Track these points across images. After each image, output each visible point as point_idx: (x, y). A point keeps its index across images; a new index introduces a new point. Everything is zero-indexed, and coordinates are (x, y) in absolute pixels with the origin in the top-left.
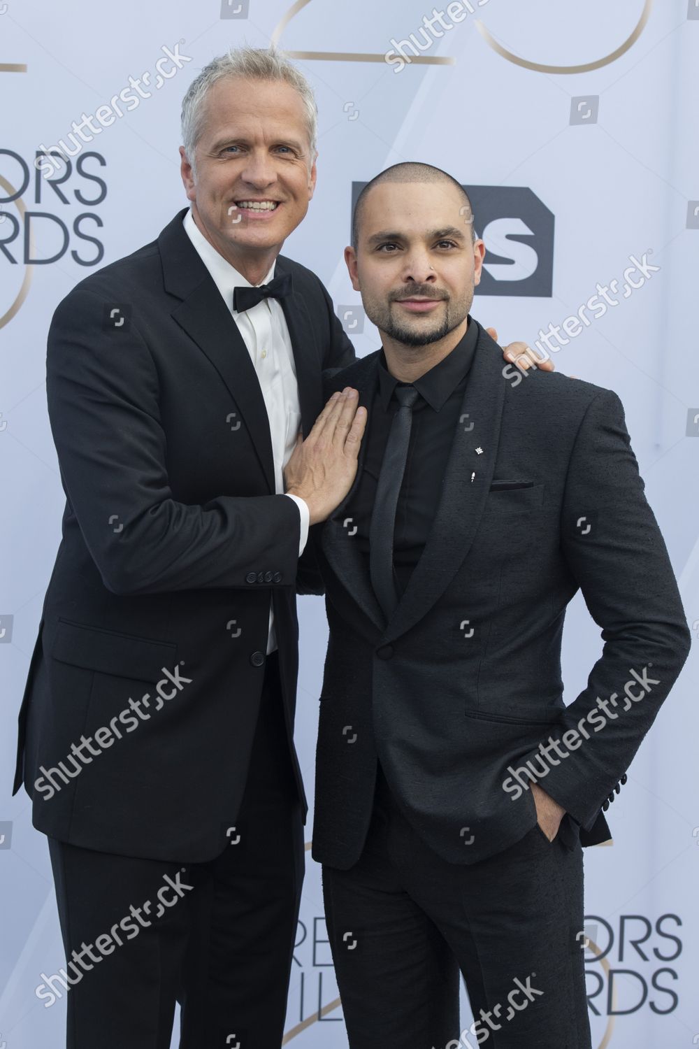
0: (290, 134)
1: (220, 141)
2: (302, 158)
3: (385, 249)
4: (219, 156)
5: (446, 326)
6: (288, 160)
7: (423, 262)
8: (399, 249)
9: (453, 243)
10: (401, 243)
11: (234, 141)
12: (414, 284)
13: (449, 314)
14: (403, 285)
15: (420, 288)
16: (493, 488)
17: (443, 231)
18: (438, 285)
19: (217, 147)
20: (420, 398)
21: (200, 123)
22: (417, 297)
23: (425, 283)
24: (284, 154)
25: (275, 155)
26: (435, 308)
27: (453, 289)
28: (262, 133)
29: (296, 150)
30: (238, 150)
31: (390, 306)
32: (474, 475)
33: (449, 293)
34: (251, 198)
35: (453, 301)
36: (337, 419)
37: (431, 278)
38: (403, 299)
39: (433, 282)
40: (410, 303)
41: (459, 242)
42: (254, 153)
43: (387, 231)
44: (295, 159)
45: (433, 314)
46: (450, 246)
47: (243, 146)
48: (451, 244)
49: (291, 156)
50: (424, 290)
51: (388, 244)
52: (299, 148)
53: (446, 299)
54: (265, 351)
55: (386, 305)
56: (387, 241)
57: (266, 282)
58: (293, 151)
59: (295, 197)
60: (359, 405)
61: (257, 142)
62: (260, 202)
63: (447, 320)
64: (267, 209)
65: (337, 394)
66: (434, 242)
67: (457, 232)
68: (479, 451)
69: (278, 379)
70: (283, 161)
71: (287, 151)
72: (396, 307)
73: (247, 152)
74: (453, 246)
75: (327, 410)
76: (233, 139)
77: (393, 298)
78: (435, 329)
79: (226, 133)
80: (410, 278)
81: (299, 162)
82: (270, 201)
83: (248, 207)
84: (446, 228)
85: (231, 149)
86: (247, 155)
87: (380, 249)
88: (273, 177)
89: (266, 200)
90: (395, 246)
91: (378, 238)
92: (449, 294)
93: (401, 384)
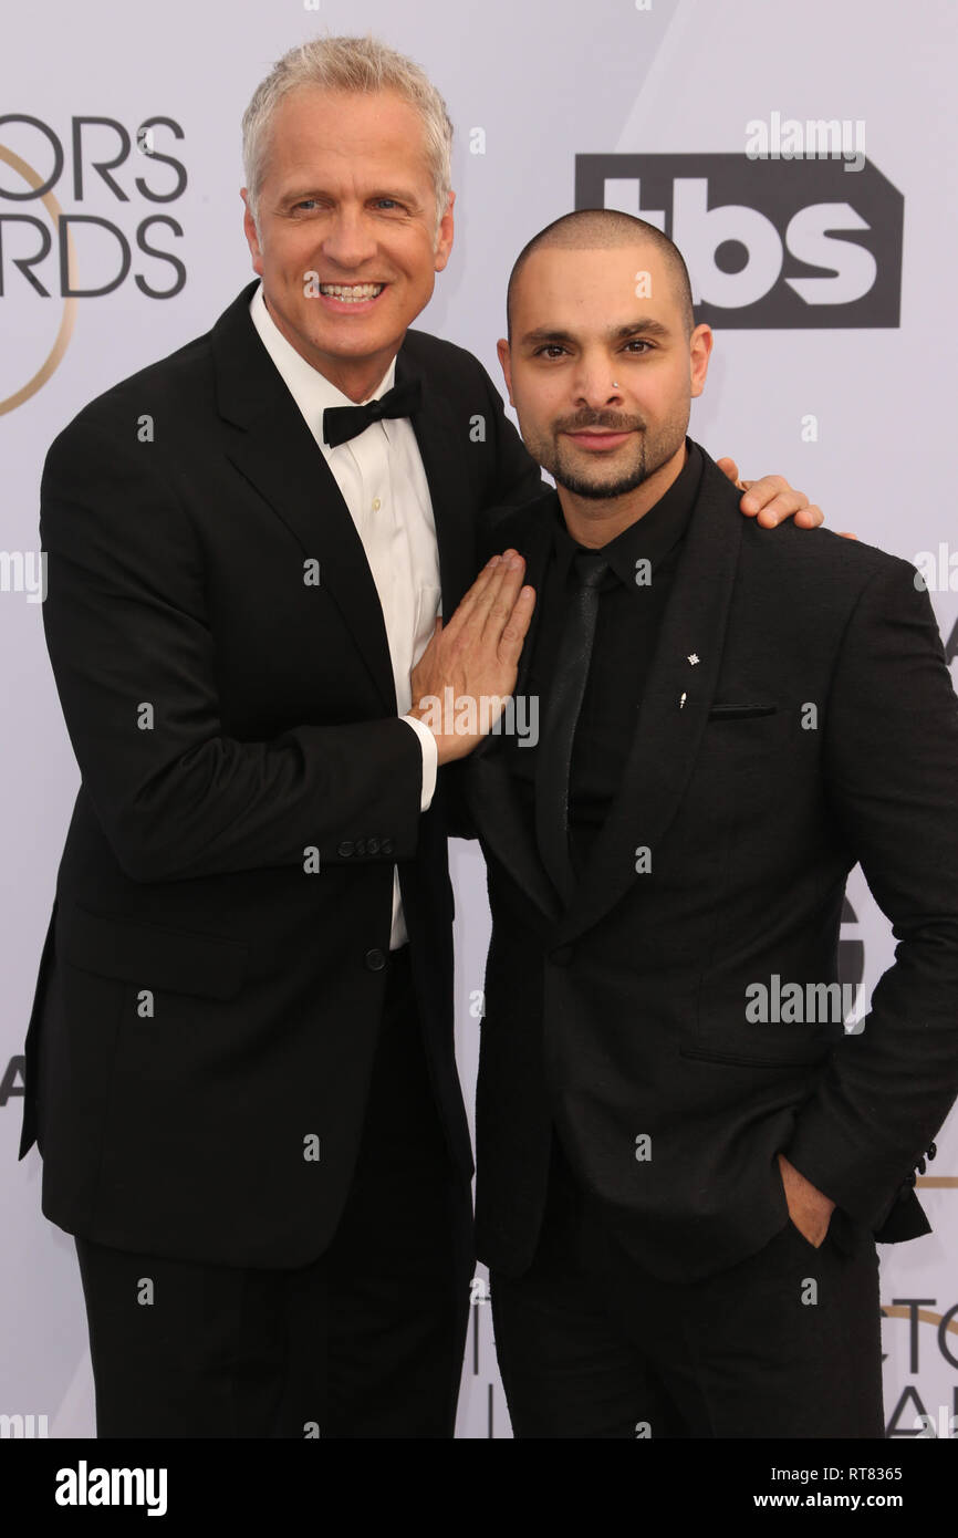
0: (397, 181)
1: (290, 192)
2: (419, 215)
3: (546, 353)
4: (291, 215)
5: (642, 469)
6: (394, 219)
7: (602, 376)
8: (568, 353)
9: (651, 342)
10: (572, 345)
11: (310, 194)
12: (588, 409)
13: (646, 450)
14: (574, 410)
15: (598, 415)
16: (713, 717)
17: (634, 326)
18: (627, 408)
19: (285, 201)
20: (610, 573)
21: (264, 159)
22: (594, 429)
23: (607, 407)
24: (388, 210)
25: (374, 212)
26: (624, 443)
27: (649, 413)
28: (351, 182)
29: (409, 205)
30: (316, 206)
31: (556, 441)
32: (684, 697)
33: (645, 419)
34: (338, 280)
35: (651, 432)
36: (491, 602)
37: (613, 399)
38: (573, 431)
39: (619, 405)
40: (583, 438)
41: (660, 340)
42: (341, 210)
43: (548, 327)
44: (408, 218)
45: (620, 453)
46: (645, 348)
47: (325, 201)
48: (647, 344)
49: (401, 214)
50: (605, 418)
51: (550, 348)
52: (412, 200)
53: (641, 429)
54: (378, 501)
55: (551, 438)
56: (548, 343)
57: (377, 396)
58: (402, 206)
59: (409, 276)
60: (525, 583)
61: (344, 196)
62: (352, 286)
63: (643, 460)
64: (363, 297)
65: (496, 559)
66: (621, 341)
67: (658, 325)
68: (694, 659)
69: (401, 541)
70: (387, 221)
71: (392, 206)
72: (564, 441)
73: (332, 209)
74: (651, 347)
75: (480, 584)
76: (308, 191)
77: (560, 427)
78: (624, 476)
79: (298, 181)
80: (582, 400)
81: (414, 222)
82: (369, 284)
83: (335, 295)
84: (637, 322)
85: (306, 205)
86: (331, 214)
87: (538, 353)
88: (371, 250)
89: (362, 284)
90: (561, 349)
91: (536, 339)
92: (645, 421)
93: (583, 551)
